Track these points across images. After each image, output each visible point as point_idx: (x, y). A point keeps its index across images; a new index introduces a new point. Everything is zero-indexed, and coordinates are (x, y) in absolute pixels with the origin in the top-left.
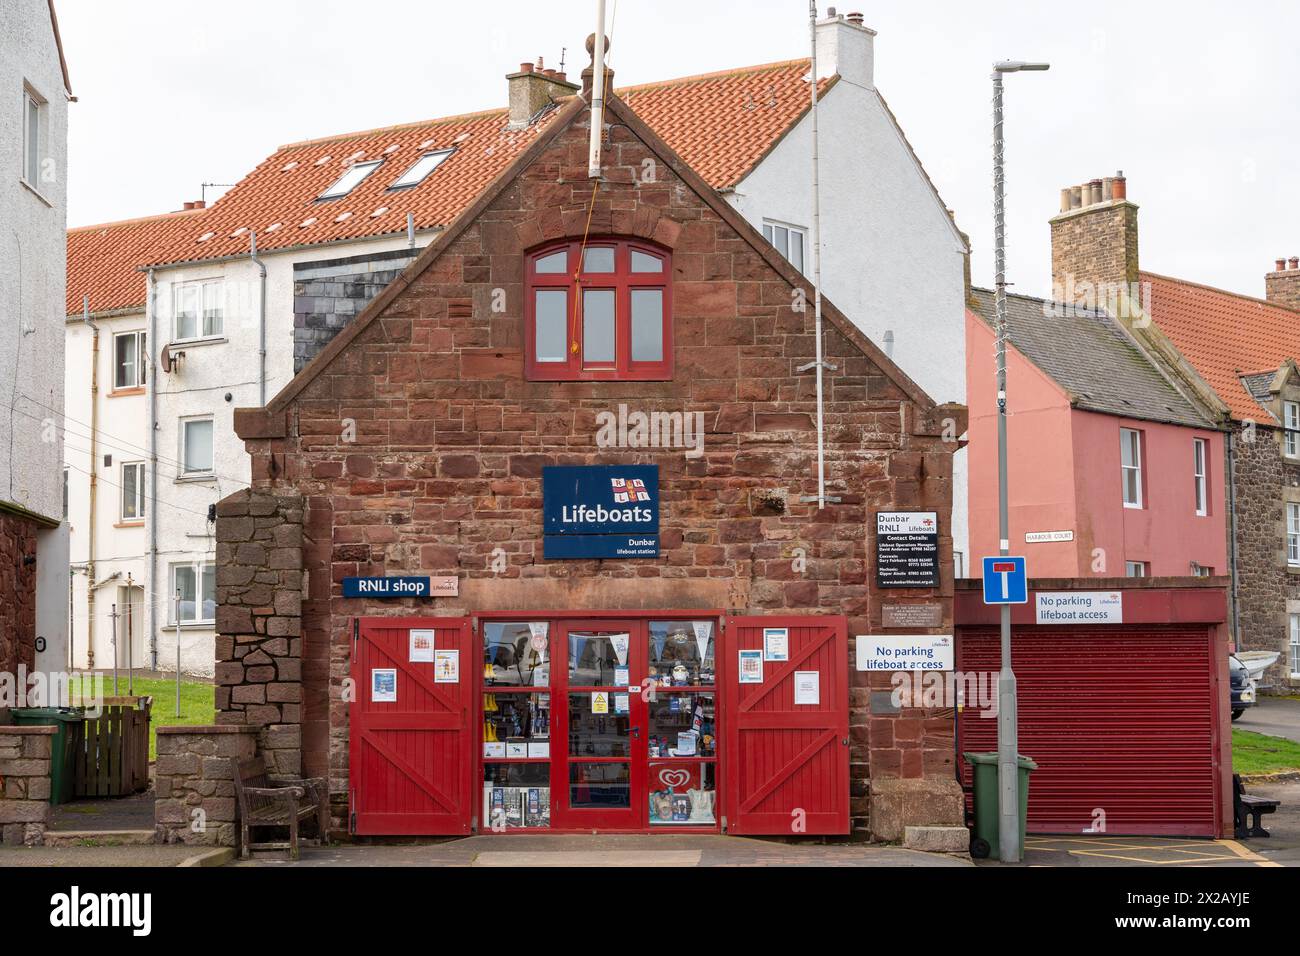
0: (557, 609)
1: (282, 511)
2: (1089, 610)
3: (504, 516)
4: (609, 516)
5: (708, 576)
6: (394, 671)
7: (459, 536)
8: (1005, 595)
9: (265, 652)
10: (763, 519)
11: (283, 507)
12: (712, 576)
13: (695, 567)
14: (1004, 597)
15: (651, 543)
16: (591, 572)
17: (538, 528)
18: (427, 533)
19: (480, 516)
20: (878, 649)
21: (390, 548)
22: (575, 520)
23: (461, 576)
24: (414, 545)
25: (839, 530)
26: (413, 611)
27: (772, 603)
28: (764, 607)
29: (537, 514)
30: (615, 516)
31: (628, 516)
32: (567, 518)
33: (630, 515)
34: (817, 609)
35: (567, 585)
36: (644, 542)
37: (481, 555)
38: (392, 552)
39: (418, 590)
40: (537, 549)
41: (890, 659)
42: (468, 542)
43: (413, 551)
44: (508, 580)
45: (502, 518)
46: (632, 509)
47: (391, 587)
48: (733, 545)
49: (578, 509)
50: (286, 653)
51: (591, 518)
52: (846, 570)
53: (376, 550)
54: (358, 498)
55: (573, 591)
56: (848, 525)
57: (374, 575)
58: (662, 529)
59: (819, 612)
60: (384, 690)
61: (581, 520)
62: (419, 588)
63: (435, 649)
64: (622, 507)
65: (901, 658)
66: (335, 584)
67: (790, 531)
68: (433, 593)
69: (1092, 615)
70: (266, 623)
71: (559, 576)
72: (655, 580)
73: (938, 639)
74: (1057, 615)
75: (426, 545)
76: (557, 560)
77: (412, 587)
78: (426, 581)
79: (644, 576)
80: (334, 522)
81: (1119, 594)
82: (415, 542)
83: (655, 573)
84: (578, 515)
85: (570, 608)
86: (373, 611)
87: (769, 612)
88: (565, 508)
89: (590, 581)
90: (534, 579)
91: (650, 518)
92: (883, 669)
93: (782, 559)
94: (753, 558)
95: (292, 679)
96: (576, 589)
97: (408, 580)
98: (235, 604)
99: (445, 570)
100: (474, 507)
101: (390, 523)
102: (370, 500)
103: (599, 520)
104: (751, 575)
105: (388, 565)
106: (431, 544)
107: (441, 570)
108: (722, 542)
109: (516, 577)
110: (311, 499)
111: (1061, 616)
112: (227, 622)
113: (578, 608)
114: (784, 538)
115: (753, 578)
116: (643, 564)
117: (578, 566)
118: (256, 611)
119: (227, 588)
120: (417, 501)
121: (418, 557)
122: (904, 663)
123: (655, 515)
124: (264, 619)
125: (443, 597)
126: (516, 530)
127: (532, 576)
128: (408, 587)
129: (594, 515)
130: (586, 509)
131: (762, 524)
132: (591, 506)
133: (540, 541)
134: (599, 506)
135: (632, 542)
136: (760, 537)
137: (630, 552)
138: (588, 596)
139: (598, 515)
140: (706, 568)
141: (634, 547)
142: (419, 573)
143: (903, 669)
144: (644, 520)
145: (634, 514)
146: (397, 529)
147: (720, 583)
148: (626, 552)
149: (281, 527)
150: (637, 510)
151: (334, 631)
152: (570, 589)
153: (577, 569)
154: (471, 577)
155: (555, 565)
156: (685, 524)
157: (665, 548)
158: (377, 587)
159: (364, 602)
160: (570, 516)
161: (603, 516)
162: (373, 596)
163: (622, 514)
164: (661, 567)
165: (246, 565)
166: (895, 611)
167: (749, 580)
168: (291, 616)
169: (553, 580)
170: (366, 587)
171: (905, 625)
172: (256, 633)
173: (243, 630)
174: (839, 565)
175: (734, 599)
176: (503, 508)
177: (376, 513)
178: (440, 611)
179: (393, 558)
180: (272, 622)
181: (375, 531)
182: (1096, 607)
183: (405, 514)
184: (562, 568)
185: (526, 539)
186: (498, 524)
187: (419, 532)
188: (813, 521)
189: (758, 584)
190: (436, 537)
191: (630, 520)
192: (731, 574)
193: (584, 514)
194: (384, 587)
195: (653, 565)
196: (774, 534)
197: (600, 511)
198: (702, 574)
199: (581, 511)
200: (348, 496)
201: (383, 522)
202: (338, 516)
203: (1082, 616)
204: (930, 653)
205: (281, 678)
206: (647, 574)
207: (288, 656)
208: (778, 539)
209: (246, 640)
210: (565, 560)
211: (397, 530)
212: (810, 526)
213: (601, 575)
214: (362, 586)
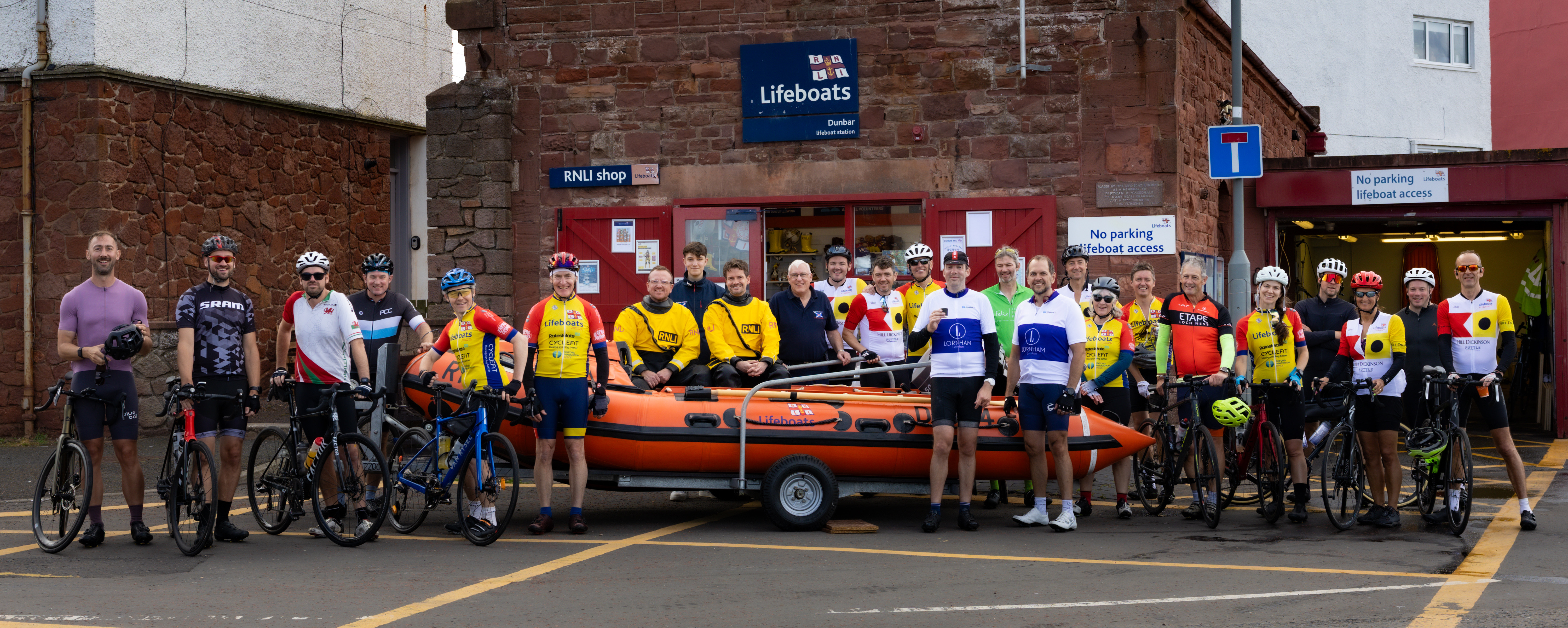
0: (757, 195)
1: (487, 101)
2: (1411, 188)
3: (705, 100)
4: (807, 95)
5: (911, 157)
6: (597, 263)
7: (662, 121)
8: (1236, 168)
9: (474, 244)
10: (968, 92)
11: (488, 98)
12: (914, 156)
13: (897, 146)
14: (1234, 171)
15: (851, 123)
16: (791, 156)
17: (737, 111)
18: (630, 119)
19: (680, 101)
20: (1092, 231)
21: (595, 136)
22: (773, 101)
23: (662, 164)
24: (617, 133)
25: (1049, 102)
26: (616, 200)
27: (977, 184)
28: (969, 188)
29: (735, 96)
30: (814, 95)
31: (826, 95)
32: (766, 99)
33: (829, 93)
34: (1026, 190)
35: (766, 170)
36: (844, 122)
37: (682, 141)
38: (598, 140)
39: (621, 179)
40: (737, 133)
41: (1106, 242)
42: (670, 127)
43: (617, 139)
44: (709, 166)
45: (702, 102)
46: (831, 87)
47: (595, 177)
48: (936, 122)
49: (776, 89)
50: (493, 245)
51: (789, 98)
52: (1057, 145)
53: (581, 139)
54: (564, 86)
55: (773, 176)
56: (1060, 96)
57: (580, 165)
58: (862, 108)
59: (1027, 192)
60: (587, 282)
61: (780, 101)
62: (621, 176)
63: (636, 239)
64: (820, 85)
65: (1117, 242)
66: (544, 175)
67: (996, 105)
68: (635, 181)
69: (1414, 194)
70: (473, 216)
71: (759, 161)
72: (856, 162)
73: (1158, 219)
74: (1375, 194)
75: (629, 132)
76: (757, 143)
77: (614, 176)
78: (628, 169)
79: (845, 158)
80: (541, 112)
81: (1445, 170)
82: (619, 129)
83: (856, 155)
84: (776, 95)
85: (770, 194)
86: (579, 201)
87: (974, 194)
88: (763, 89)
89: (791, 164)
90: (735, 164)
91: (849, 96)
92: (1098, 254)
93: (988, 135)
94: (958, 136)
95: (499, 271)
96: (777, 173)
97: (610, 169)
98: (445, 197)
99: (648, 157)
100: (675, 91)
101: (594, 110)
102: (575, 87)
103: (798, 100)
104: (955, 153)
105: (593, 153)
106: (634, 131)
107: (643, 158)
108: (925, 119)
109: (716, 163)
110: (520, 89)
111: (1379, 195)
112: (437, 215)
113: (778, 194)
114: (991, 113)
115: (958, 157)
116: (843, 145)
117: (778, 149)
118: (464, 203)
119: (437, 181)
120: (619, 87)
121: (621, 146)
122: (1121, 247)
123: (854, 92)
124: (471, 212)
125: (645, 185)
126: (716, 113)
127: (732, 161)
128: (611, 176)
129: (792, 95)
130: (784, 89)
131: (966, 99)
132: (790, 86)
133: (740, 124)
134: (797, 85)
135: (831, 123)
136: (965, 113)
137: (829, 133)
138: (789, 182)
139: (797, 95)
140: (909, 147)
141: (833, 128)
142: (622, 161)
143: (1119, 253)
144: (843, 98)
145: (832, 92)
146: (601, 116)
147: (924, 164)
148: (825, 133)
149: (485, 117)
150: (836, 88)
151: (543, 222)
152: (770, 173)
153: (776, 153)
154: (672, 163)
155: (755, 149)
156: (887, 101)
157: (865, 128)
158: (581, 176)
159: (571, 193)
160: (768, 97)
161: (801, 95)
162: (578, 186)
163: (821, 93)
164: (862, 148)
165: (455, 157)
166: (1111, 190)
167: (953, 160)
168: (498, 208)
169: (753, 165)
170: (571, 177)
171: (1121, 205)
172: (464, 225)
173: (453, 223)
174: (1049, 141)
175: (938, 181)
176: (702, 91)
177: (581, 101)
178: (644, 201)
179: (596, 146)
180: (480, 213)
181: (579, 120)
182: (1418, 186)
183: (609, 101)
184: (762, 152)
185: (726, 122)
186: (698, 109)
187: (622, 119)
188: (1021, 93)
189: (964, 163)
190: (639, 123)
191: (829, 98)
192: (933, 153)
193: (782, 95)
194: (588, 177)
195: (854, 146)
196: (978, 109)
197: (798, 90)
198: (902, 154)
199: (779, 92)
200: (554, 85)
201: (587, 110)
202: (544, 105)
203: (1403, 195)
204: (1149, 236)
205: (488, 270)
206: (845, 156)
207: (494, 248)
208: (984, 114)
209: (456, 233)
210: (765, 143)
211: (600, 118)
212: (1018, 98)
213: (801, 158)
214: (567, 176)
